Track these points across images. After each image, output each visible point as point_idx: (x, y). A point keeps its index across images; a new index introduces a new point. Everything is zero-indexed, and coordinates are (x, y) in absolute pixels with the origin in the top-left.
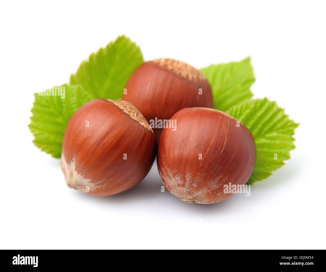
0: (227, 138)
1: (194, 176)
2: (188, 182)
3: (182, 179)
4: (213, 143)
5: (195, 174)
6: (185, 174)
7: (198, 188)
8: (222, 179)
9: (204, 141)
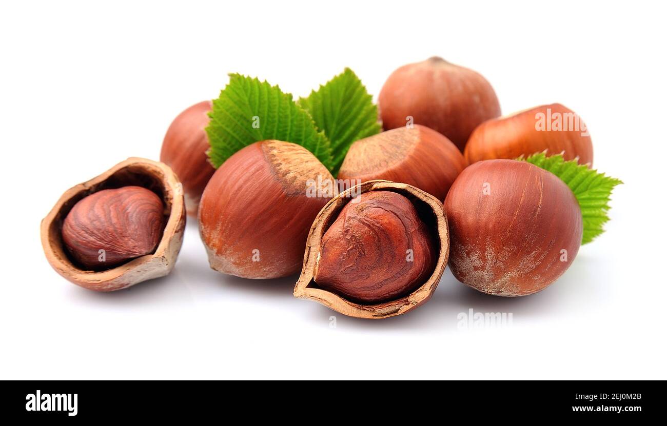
0: (543, 195)
1: (498, 252)
2: (490, 262)
3: (481, 258)
4: (524, 202)
5: (499, 249)
6: (486, 250)
7: (505, 269)
8: (538, 255)
9: (510, 200)
